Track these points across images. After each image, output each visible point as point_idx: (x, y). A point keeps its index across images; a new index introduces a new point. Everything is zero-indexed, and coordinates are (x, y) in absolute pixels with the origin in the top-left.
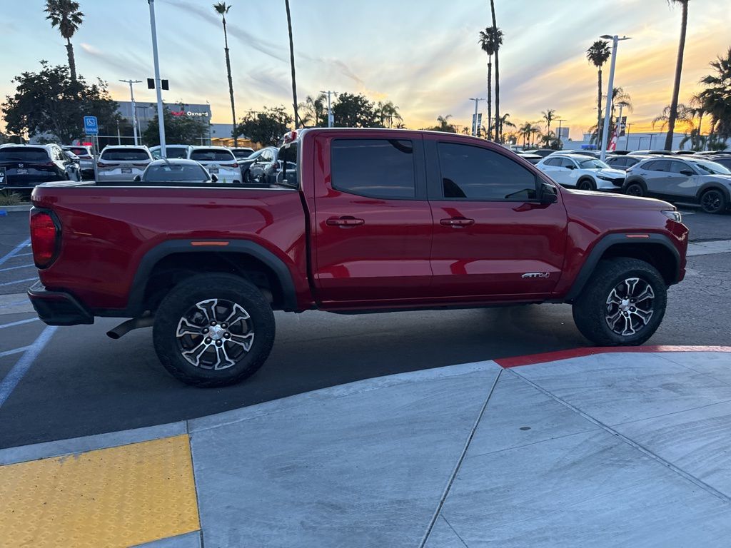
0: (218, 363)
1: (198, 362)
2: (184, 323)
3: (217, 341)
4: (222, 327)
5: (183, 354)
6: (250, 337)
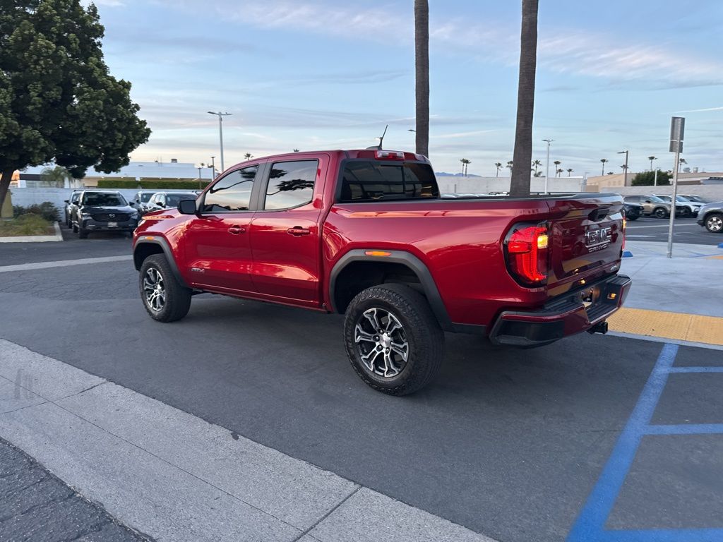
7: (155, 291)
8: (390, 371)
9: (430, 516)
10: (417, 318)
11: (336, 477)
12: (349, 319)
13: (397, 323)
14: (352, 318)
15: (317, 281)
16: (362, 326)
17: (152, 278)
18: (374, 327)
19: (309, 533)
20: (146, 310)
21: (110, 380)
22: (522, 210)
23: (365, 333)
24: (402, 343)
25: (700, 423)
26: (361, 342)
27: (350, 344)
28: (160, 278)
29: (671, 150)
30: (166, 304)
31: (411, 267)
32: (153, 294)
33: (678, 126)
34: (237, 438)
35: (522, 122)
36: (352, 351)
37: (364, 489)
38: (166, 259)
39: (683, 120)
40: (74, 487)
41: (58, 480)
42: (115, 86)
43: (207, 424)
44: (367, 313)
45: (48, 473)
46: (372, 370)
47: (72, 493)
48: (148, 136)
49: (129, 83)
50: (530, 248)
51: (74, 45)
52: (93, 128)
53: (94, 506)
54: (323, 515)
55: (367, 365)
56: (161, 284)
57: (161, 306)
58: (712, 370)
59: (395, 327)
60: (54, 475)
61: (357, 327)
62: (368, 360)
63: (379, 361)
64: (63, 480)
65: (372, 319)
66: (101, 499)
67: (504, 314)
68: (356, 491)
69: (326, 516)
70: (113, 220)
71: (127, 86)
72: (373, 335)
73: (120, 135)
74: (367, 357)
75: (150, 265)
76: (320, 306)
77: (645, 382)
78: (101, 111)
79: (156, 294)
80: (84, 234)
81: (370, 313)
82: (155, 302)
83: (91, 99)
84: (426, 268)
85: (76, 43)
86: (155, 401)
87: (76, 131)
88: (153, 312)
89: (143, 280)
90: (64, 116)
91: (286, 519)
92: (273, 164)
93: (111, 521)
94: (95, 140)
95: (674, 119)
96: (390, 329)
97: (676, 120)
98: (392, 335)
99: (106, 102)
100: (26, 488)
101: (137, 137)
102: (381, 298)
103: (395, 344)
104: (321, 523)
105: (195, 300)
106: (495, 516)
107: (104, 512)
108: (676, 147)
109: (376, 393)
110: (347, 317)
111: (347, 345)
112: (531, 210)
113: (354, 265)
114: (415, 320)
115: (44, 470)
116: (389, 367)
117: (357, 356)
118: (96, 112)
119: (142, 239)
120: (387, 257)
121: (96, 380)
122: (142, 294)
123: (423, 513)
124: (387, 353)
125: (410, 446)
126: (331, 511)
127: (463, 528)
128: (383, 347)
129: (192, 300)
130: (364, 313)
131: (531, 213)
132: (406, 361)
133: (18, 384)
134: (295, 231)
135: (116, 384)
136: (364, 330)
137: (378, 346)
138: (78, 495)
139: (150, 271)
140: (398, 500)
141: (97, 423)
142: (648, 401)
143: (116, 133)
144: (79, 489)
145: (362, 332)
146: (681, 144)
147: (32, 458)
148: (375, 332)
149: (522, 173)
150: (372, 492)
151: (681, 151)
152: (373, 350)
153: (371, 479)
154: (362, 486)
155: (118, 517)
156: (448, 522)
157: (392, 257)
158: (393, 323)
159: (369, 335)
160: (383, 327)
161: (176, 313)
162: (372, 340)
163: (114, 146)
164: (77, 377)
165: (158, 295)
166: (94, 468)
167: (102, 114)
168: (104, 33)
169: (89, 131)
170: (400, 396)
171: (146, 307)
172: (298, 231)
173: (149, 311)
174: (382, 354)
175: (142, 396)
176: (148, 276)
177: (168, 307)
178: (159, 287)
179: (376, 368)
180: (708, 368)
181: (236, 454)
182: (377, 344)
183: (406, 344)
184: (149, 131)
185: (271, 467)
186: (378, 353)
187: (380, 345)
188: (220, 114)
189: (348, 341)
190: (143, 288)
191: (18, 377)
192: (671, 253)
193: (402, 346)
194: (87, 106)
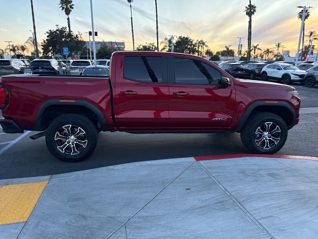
0: (72, 152)
1: (64, 151)
2: (57, 134)
3: (72, 142)
4: (74, 137)
5: (58, 147)
6: (86, 142)
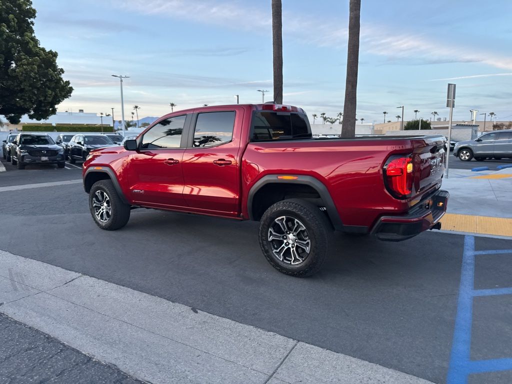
7: (102, 207)
8: (296, 260)
9: (353, 359)
10: (317, 222)
11: (278, 336)
12: (264, 224)
13: (301, 226)
14: (266, 223)
15: (237, 197)
16: (274, 229)
17: (100, 198)
18: (283, 229)
19: (274, 376)
20: (94, 222)
21: (84, 274)
22: (394, 146)
23: (276, 234)
24: (306, 241)
25: (505, 287)
26: (273, 240)
27: (265, 242)
28: (106, 197)
29: (447, 106)
30: (112, 217)
31: (314, 187)
32: (101, 210)
33: (451, 89)
34: (197, 312)
35: (350, 86)
36: (266, 247)
37: (301, 343)
38: (112, 183)
39: (455, 85)
40: (88, 354)
41: (73, 349)
42: (46, 55)
43: (171, 303)
44: (278, 220)
45: (63, 344)
46: (281, 260)
47: (89, 359)
48: (71, 93)
49: (56, 53)
50: (402, 172)
51: (13, 23)
52: (29, 86)
53: (109, 367)
54: (279, 363)
55: (278, 257)
56: (108, 202)
57: (108, 219)
58: (500, 252)
59: (300, 229)
60: (69, 346)
61: (270, 229)
62: (279, 253)
63: (287, 253)
64: (78, 349)
65: (282, 224)
66: (113, 362)
67: (383, 218)
68: (296, 345)
69: (281, 363)
70: (45, 155)
71: (55, 55)
72: (282, 235)
73: (50, 92)
74: (278, 251)
75: (98, 188)
76: (238, 215)
77: (461, 261)
78: (35, 73)
79: (103, 210)
80: (23, 166)
81: (280, 220)
82: (102, 216)
83: (28, 64)
84: (325, 187)
85: (14, 22)
86: (124, 287)
87: (16, 89)
88: (101, 223)
89: (92, 199)
90: (6, 77)
91: (254, 367)
92: (199, 114)
93: (127, 378)
94: (31, 95)
95: (449, 85)
96: (295, 231)
97: (450, 86)
98: (298, 235)
99: (39, 66)
100: (51, 357)
101: (63, 94)
102: (290, 209)
103: (300, 241)
104: (279, 369)
105: (134, 213)
106: (397, 356)
107: (119, 371)
108: (450, 104)
109: (285, 276)
110: (262, 223)
111: (263, 243)
112: (401, 146)
113: (268, 186)
114: (316, 224)
115: (59, 342)
116: (295, 257)
117: (270, 250)
118: (32, 74)
119: (91, 169)
120: (293, 180)
121: (73, 275)
122: (91, 210)
123: (348, 357)
124: (293, 247)
125: (322, 312)
126: (284, 360)
127: (378, 366)
128: (289, 244)
129: (131, 213)
130: (276, 220)
131: (401, 148)
132: (308, 252)
133: (12, 280)
134: (219, 162)
135: (91, 277)
136: (275, 232)
137: (286, 243)
138: (94, 360)
139: (98, 193)
140: (327, 349)
141: (86, 306)
142: (468, 275)
143: (47, 89)
144: (93, 355)
145: (274, 233)
146: (454, 102)
147: (46, 334)
148: (283, 233)
149: (349, 121)
150: (307, 345)
151: (453, 106)
152: (282, 246)
153: (303, 336)
154: (299, 341)
155: (131, 373)
156: (367, 362)
157: (299, 180)
158: (299, 226)
159: (279, 235)
160: (290, 229)
161: (119, 223)
162: (281, 239)
163: (45, 99)
164: (59, 273)
165: (104, 210)
166: (98, 340)
167: (37, 76)
168: (36, 15)
169: (27, 88)
170: (303, 278)
171: (95, 219)
172: (222, 162)
173: (97, 222)
174: (289, 248)
175: (114, 285)
176: (96, 197)
177: (113, 219)
178: (105, 204)
179: (285, 258)
180: (498, 251)
181: (200, 324)
182: (285, 241)
183: (309, 241)
184: (71, 89)
185: (229, 332)
186: (286, 248)
187: (287, 242)
188: (121, 77)
189: (263, 240)
190: (92, 206)
191: (11, 274)
192: (447, 175)
193: (305, 243)
194: (25, 69)
